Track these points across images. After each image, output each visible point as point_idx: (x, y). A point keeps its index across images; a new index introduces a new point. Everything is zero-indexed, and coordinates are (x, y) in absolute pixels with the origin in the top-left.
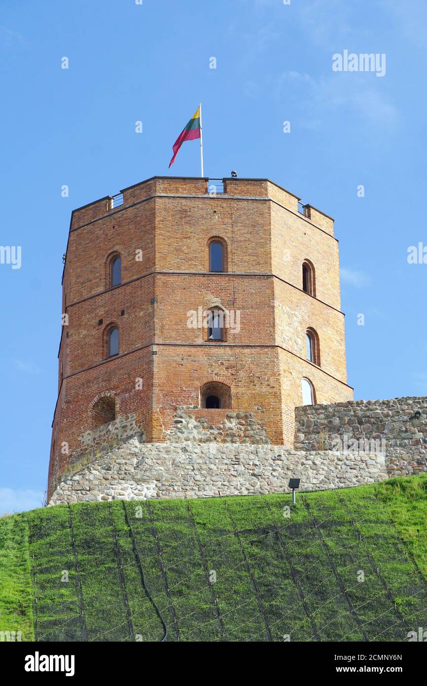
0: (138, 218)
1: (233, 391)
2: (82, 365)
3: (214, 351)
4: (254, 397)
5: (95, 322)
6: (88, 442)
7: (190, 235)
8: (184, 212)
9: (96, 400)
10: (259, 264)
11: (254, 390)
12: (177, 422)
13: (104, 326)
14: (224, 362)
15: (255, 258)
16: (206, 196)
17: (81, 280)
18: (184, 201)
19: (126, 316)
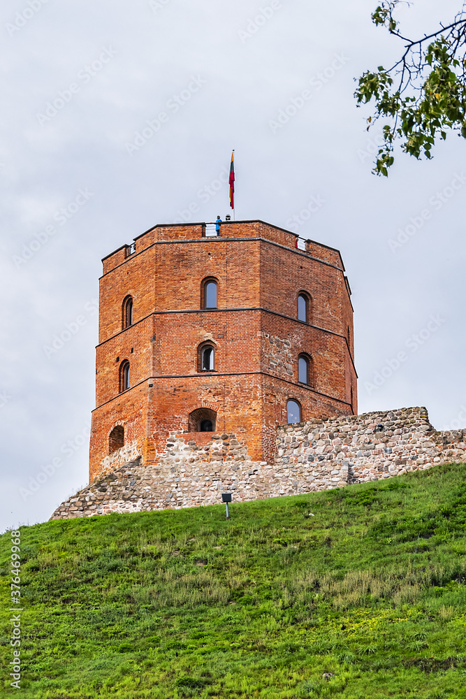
0: (144, 264)
1: (219, 415)
2: (106, 398)
3: (204, 380)
4: (237, 419)
5: (114, 360)
6: (107, 466)
7: (186, 276)
8: (181, 256)
9: (112, 429)
10: (247, 299)
11: (238, 413)
12: (169, 446)
13: (120, 363)
14: (212, 390)
15: (245, 294)
16: (203, 239)
17: (106, 322)
18: (181, 246)
19: (134, 353)
